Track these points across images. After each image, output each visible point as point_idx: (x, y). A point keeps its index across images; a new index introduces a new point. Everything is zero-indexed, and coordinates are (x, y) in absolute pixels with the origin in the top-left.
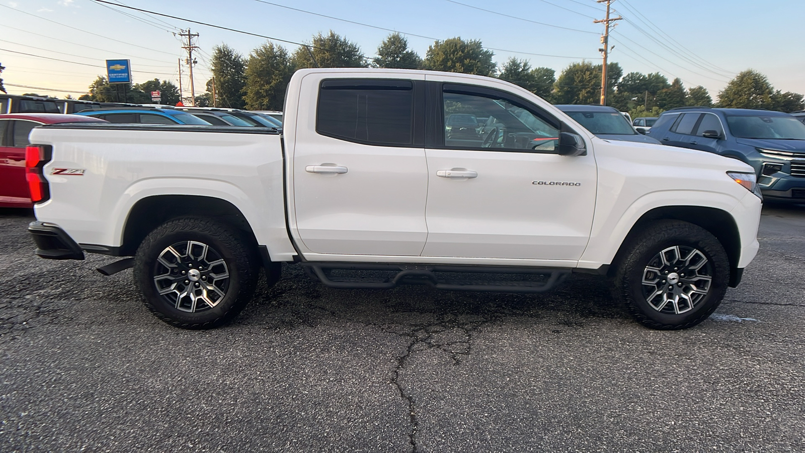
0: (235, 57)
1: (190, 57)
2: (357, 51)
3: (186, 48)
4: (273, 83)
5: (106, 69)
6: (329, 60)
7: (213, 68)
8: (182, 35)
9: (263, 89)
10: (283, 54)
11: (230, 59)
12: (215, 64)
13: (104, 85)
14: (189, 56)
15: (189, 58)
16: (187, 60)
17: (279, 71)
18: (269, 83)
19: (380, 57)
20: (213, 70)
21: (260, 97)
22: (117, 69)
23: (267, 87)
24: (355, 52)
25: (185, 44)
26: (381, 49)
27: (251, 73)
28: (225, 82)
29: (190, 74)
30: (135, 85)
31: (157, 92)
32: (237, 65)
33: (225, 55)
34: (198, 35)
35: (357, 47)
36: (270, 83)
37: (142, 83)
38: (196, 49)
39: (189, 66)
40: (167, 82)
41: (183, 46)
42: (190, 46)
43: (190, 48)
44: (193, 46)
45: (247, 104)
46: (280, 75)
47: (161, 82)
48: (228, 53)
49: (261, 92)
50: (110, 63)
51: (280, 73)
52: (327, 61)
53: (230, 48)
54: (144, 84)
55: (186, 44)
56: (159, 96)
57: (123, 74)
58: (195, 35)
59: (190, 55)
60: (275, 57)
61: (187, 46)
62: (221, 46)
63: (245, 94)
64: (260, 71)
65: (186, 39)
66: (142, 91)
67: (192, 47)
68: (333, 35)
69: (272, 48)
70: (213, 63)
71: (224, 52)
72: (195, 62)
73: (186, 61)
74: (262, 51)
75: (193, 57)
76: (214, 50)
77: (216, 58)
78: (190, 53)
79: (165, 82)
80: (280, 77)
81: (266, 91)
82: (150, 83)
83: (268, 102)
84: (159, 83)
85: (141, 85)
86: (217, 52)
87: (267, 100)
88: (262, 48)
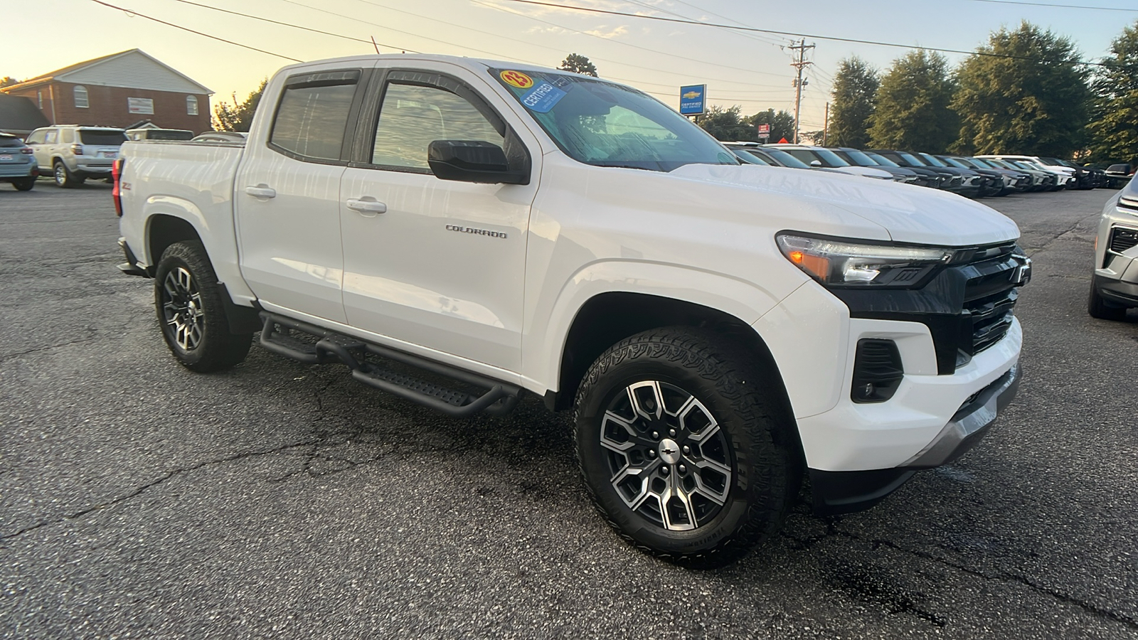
0: (869, 73)
1: (800, 77)
2: (1070, 49)
3: (796, 65)
4: (915, 107)
5: (679, 97)
6: (1011, 68)
7: (835, 90)
8: (793, 48)
9: (899, 118)
10: (938, 65)
11: (859, 77)
12: (838, 86)
13: (707, 118)
14: (798, 76)
15: (797, 79)
16: (796, 81)
17: (928, 90)
18: (907, 108)
19: (1115, 56)
20: (834, 93)
21: (892, 130)
22: (691, 96)
23: (904, 114)
24: (1067, 51)
25: (794, 60)
26: (1119, 42)
27: (885, 96)
28: (848, 110)
29: (796, 99)
30: (743, 117)
31: (765, 126)
32: (870, 84)
33: (854, 71)
34: (814, 46)
35: (1070, 43)
36: (911, 107)
37: (752, 116)
38: (808, 65)
39: (796, 89)
40: (783, 113)
41: (793, 63)
42: (801, 61)
43: (801, 65)
44: (805, 61)
45: (869, 140)
46: (927, 95)
47: (776, 113)
48: (858, 68)
49: (894, 123)
50: (685, 90)
51: (928, 92)
52: (1008, 70)
53: (862, 61)
54: (754, 116)
55: (797, 59)
56: (767, 131)
57: (697, 104)
58: (810, 47)
59: (800, 74)
60: (925, 68)
61: (796, 63)
62: (849, 59)
63: (870, 125)
64: (899, 91)
65: (797, 54)
66: (751, 125)
67: (804, 64)
68: (1026, 28)
69: (921, 57)
70: (836, 83)
71: (853, 67)
72: (805, 84)
73: (793, 83)
74: (906, 61)
75: (803, 78)
76: (840, 65)
77: (840, 76)
78: (800, 71)
79: (781, 113)
80: (928, 98)
81: (903, 120)
82: (761, 114)
83: (902, 136)
84: (773, 114)
85: (751, 118)
86: (843, 67)
87: (902, 134)
88: (906, 57)
